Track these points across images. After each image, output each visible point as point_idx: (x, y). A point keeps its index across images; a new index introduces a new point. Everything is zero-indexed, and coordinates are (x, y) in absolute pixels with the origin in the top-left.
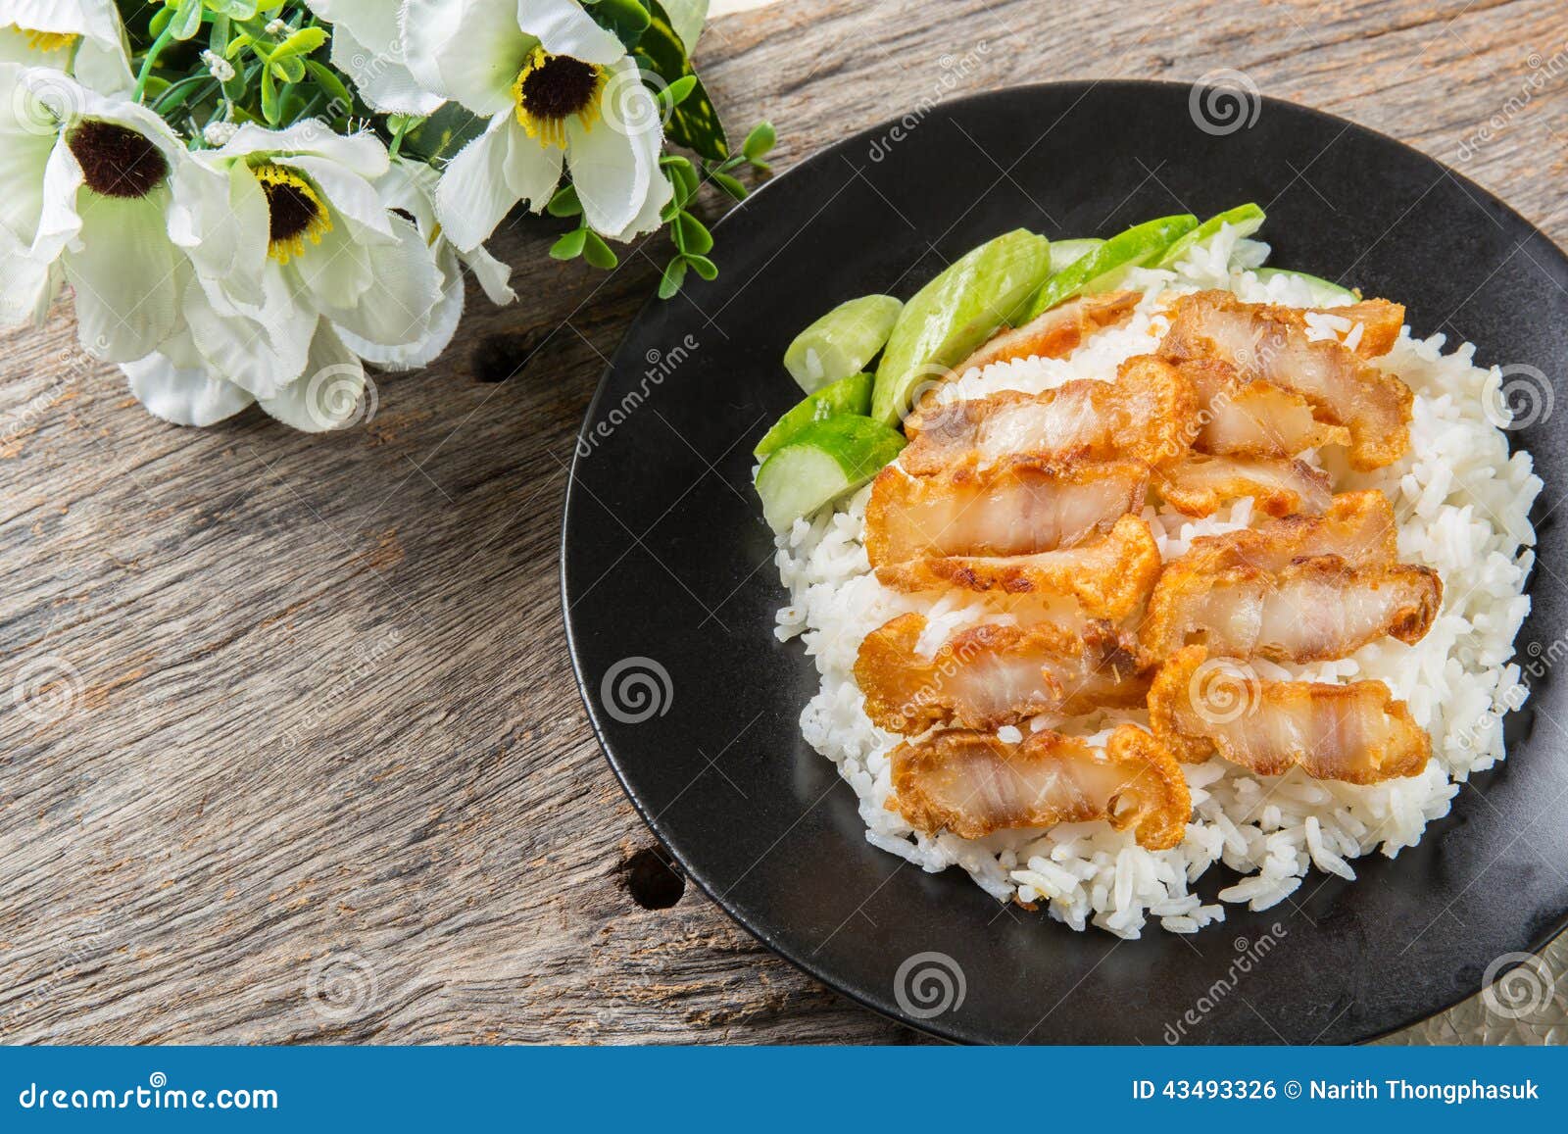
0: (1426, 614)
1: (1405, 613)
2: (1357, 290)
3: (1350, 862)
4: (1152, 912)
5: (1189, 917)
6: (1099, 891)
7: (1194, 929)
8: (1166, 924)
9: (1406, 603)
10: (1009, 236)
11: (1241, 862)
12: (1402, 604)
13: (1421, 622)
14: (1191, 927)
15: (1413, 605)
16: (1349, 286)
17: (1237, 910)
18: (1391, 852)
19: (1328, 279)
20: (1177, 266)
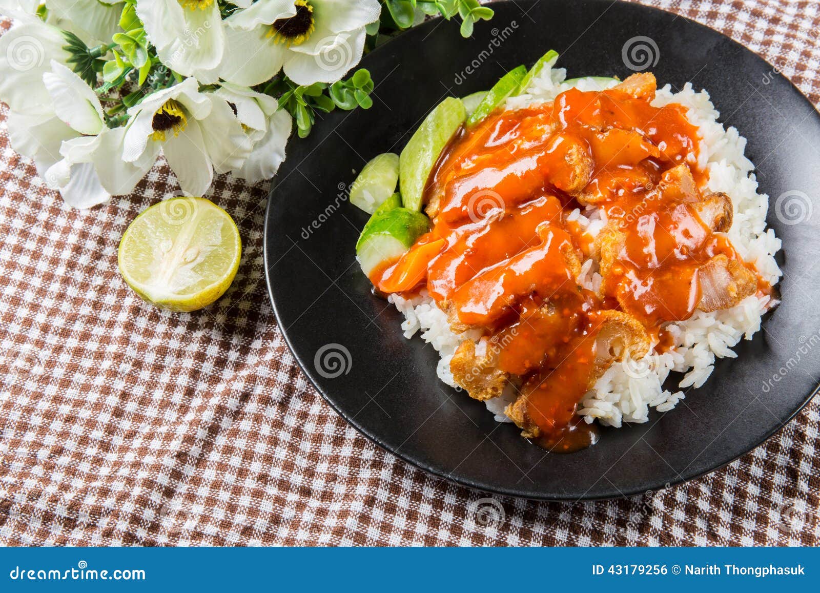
0: (729, 214)
1: (719, 217)
2: (616, 77)
3: (732, 349)
4: (651, 406)
5: (669, 402)
6: (625, 405)
7: (673, 407)
8: (659, 409)
9: (718, 213)
10: (444, 102)
11: (682, 367)
12: (716, 214)
13: (727, 220)
14: (670, 406)
15: (721, 212)
16: (611, 76)
17: (689, 391)
18: (749, 337)
19: (599, 76)
20: (528, 91)
